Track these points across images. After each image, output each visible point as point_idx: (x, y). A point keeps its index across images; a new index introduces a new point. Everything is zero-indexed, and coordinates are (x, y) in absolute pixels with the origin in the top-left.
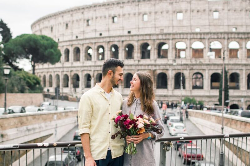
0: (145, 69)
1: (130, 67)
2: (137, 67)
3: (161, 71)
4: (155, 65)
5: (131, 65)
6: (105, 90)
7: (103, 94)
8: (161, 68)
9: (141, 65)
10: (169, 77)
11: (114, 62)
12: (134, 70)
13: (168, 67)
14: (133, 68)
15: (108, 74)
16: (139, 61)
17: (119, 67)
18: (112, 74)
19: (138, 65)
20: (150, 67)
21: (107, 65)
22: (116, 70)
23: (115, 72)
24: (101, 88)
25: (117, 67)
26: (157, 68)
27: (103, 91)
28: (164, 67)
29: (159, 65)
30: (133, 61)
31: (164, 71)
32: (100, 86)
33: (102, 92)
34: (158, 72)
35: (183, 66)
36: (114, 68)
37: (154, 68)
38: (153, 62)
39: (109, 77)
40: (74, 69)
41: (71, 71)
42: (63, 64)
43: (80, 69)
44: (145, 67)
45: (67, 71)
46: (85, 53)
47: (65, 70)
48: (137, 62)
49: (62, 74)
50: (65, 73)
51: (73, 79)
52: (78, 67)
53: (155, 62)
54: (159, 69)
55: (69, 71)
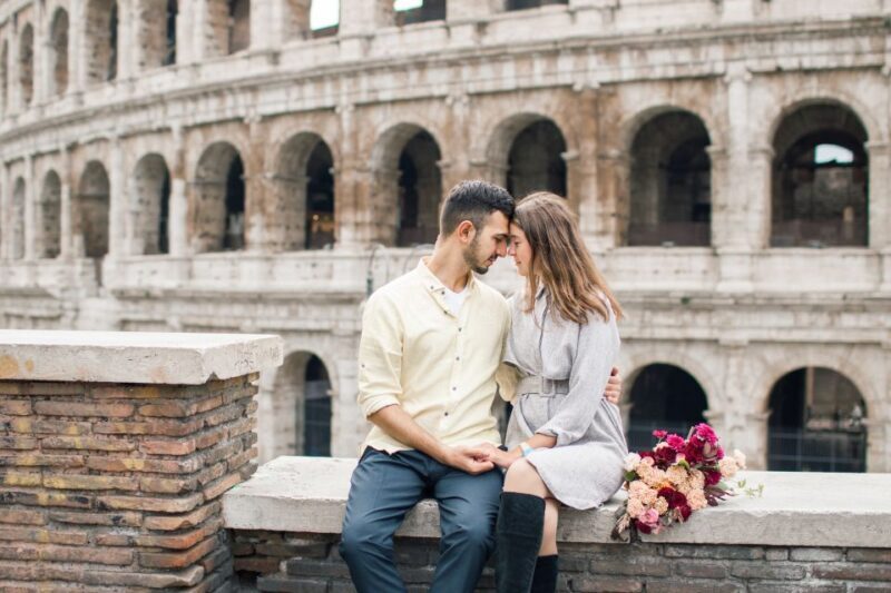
0: (524, 83)
1: (414, 76)
2: (466, 72)
3: (656, 98)
4: (609, 49)
5: (421, 64)
6: (444, 282)
7: (438, 296)
8: (658, 73)
9: (498, 56)
10: (725, 139)
11: (484, 197)
12: (442, 98)
13: (714, 58)
14: (437, 81)
15: (459, 230)
16: (481, 27)
17: (497, 214)
18: (472, 233)
19: (472, 59)
20: (566, 68)
21: (460, 201)
22: (487, 223)
23: (482, 228)
24: (432, 275)
25: (491, 213)
26: (627, 67)
27: (439, 285)
28: (684, 56)
29: (639, 47)
30: (441, 33)
31: (682, 97)
32: (431, 270)
33: (436, 291)
34: (638, 102)
35: (847, 44)
36: (481, 216)
37: (596, 72)
39: (461, 242)
40: (80, 133)
41: (73, 148)
42: (42, 107)
43: (112, 129)
44: (524, 67)
45: (55, 153)
46: (146, 16)
47: (44, 142)
48: (464, 38)
49: (33, 173)
50: (47, 165)
51: (80, 198)
52: (98, 113)
53: (613, 19)
54: (643, 81)
55: (62, 146)
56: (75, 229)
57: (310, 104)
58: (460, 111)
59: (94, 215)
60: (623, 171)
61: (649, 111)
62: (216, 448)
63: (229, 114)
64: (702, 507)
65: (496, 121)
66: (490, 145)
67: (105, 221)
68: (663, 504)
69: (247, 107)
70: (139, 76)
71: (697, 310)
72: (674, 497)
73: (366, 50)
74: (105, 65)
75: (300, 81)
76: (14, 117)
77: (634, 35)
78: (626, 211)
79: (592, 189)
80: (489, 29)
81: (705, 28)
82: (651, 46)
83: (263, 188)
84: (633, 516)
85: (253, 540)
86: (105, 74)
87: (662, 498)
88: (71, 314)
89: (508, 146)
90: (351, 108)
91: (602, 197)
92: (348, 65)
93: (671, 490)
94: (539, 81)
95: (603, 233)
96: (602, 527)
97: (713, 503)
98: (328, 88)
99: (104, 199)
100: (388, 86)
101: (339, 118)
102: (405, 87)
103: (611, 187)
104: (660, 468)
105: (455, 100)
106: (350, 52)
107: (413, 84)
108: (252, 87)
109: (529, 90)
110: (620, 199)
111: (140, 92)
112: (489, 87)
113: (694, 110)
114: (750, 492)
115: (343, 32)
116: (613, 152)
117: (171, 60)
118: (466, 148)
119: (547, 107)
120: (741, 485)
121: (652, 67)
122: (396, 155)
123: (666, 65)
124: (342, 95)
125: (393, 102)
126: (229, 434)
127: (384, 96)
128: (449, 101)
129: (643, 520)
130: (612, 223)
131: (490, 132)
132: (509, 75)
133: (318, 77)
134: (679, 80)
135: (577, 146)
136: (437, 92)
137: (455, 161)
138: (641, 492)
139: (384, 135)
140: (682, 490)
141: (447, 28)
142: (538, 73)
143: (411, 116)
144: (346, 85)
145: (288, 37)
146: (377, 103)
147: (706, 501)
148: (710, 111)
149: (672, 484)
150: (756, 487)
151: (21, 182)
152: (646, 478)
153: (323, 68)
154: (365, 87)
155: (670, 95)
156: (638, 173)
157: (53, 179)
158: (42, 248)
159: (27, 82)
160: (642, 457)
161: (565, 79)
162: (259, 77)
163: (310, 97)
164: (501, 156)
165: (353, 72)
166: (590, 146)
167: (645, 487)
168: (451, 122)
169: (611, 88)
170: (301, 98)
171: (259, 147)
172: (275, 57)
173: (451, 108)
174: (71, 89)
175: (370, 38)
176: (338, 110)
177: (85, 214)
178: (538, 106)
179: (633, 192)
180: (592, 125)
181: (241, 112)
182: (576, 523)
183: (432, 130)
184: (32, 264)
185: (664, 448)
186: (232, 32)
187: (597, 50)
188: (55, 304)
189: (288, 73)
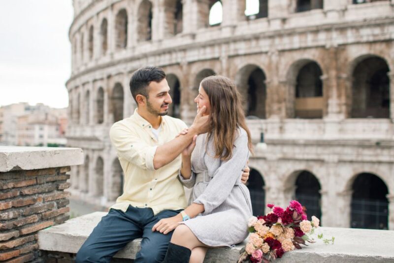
0: (303, 45)
1: (254, 43)
2: (277, 41)
3: (364, 51)
4: (342, 29)
5: (257, 38)
8: (365, 39)
9: (291, 33)
12: (266, 53)
13: (391, 32)
14: (264, 45)
16: (284, 20)
17: (153, 84)
19: (279, 35)
20: (322, 39)
25: (148, 85)
26: (350, 36)
28: (377, 31)
29: (356, 27)
30: (265, 24)
31: (376, 50)
34: (355, 53)
37: (336, 39)
38: (333, 18)
40: (112, 70)
41: (109, 77)
42: (97, 60)
43: (125, 69)
44: (303, 38)
45: (102, 79)
46: (140, 20)
47: (98, 75)
48: (276, 26)
49: (93, 88)
50: (99, 84)
51: (112, 98)
52: (119, 62)
53: (344, 15)
54: (358, 43)
55: (105, 76)
56: (110, 111)
57: (209, 56)
58: (275, 58)
59: (118, 106)
60: (348, 84)
61: (361, 57)
62: (31, 207)
63: (174, 61)
64: (291, 250)
65: (291, 62)
66: (288, 73)
67: (122, 108)
68: (267, 247)
69: (182, 58)
70: (137, 46)
71: (383, 148)
72: (273, 243)
73: (233, 32)
74: (123, 42)
75: (204, 46)
76: (86, 65)
77: (353, 22)
78: (350, 102)
79: (334, 92)
80: (287, 21)
81: (387, 18)
82: (362, 27)
83: (188, 94)
84: (249, 253)
85: (57, 256)
86: (122, 45)
87: (266, 244)
88: (108, 148)
89: (296, 73)
90: (227, 58)
91: (339, 96)
92: (225, 39)
93: (272, 239)
94: (310, 44)
95: (340, 112)
96: (233, 259)
97: (298, 248)
98: (216, 49)
99: (121, 98)
100: (242, 48)
101: (221, 62)
102: (250, 48)
103: (343, 91)
104: (267, 226)
105: (273, 53)
106: (226, 33)
107: (254, 47)
108: (184, 49)
109: (306, 48)
110: (347, 97)
111: (137, 53)
112: (287, 47)
113: (382, 56)
114: (326, 241)
115: (223, 25)
116: (344, 75)
117: (149, 39)
118: (277, 75)
119: (314, 56)
120: (320, 237)
121: (362, 37)
122: (246, 78)
123: (368, 36)
124: (222, 52)
125: (245, 55)
126: (44, 199)
127: (241, 52)
128: (269, 54)
129: (254, 256)
130: (344, 108)
131: (288, 67)
132: (296, 42)
133: (212, 44)
134: (375, 42)
135: (328, 73)
136: (264, 50)
137: (272, 81)
138: (255, 239)
139: (241, 69)
140: (279, 239)
141: (269, 21)
142: (309, 40)
143: (253, 61)
144: (224, 47)
145: (199, 27)
146: (237, 56)
147: (294, 247)
148: (389, 56)
149: (274, 236)
150: (331, 238)
151: (88, 92)
152: (259, 231)
153: (214, 40)
154: (232, 48)
155: (370, 49)
156: (356, 85)
157: (101, 91)
158: (96, 120)
159: (91, 49)
160: (258, 219)
161: (322, 43)
162: (186, 45)
163: (208, 53)
164: (293, 78)
165: (227, 42)
166: (333, 73)
167: (258, 237)
168: (270, 63)
169: (343, 47)
170: (205, 54)
171: (187, 75)
172: (193, 36)
173: (270, 57)
174: (109, 52)
175: (234, 27)
176: (221, 59)
177: (114, 105)
178: (309, 55)
179: (354, 94)
180: (334, 64)
181: (179, 60)
182: (218, 256)
183: (262, 67)
184: (93, 127)
185: (272, 214)
186: (176, 26)
187: (337, 29)
188: (101, 144)
189: (199, 43)
